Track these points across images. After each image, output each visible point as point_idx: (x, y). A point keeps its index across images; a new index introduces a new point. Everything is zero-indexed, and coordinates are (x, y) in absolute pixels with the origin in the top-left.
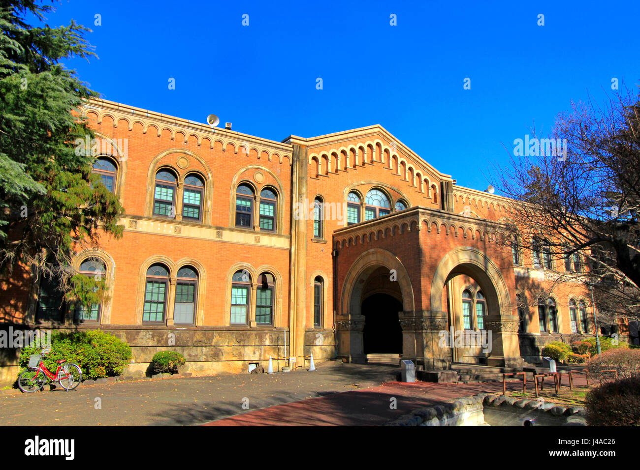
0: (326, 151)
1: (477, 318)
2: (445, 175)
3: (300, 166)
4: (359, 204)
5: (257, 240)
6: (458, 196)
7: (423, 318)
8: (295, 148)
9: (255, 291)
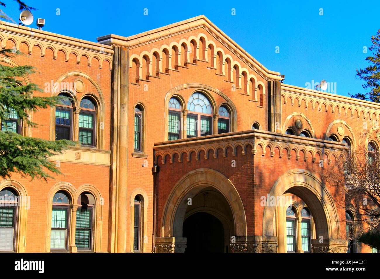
0: (147, 50)
1: (301, 239)
2: (273, 72)
3: (122, 72)
4: (181, 111)
5: (78, 157)
6: (286, 97)
7: (255, 243)
8: (116, 50)
9: (75, 213)
